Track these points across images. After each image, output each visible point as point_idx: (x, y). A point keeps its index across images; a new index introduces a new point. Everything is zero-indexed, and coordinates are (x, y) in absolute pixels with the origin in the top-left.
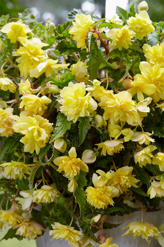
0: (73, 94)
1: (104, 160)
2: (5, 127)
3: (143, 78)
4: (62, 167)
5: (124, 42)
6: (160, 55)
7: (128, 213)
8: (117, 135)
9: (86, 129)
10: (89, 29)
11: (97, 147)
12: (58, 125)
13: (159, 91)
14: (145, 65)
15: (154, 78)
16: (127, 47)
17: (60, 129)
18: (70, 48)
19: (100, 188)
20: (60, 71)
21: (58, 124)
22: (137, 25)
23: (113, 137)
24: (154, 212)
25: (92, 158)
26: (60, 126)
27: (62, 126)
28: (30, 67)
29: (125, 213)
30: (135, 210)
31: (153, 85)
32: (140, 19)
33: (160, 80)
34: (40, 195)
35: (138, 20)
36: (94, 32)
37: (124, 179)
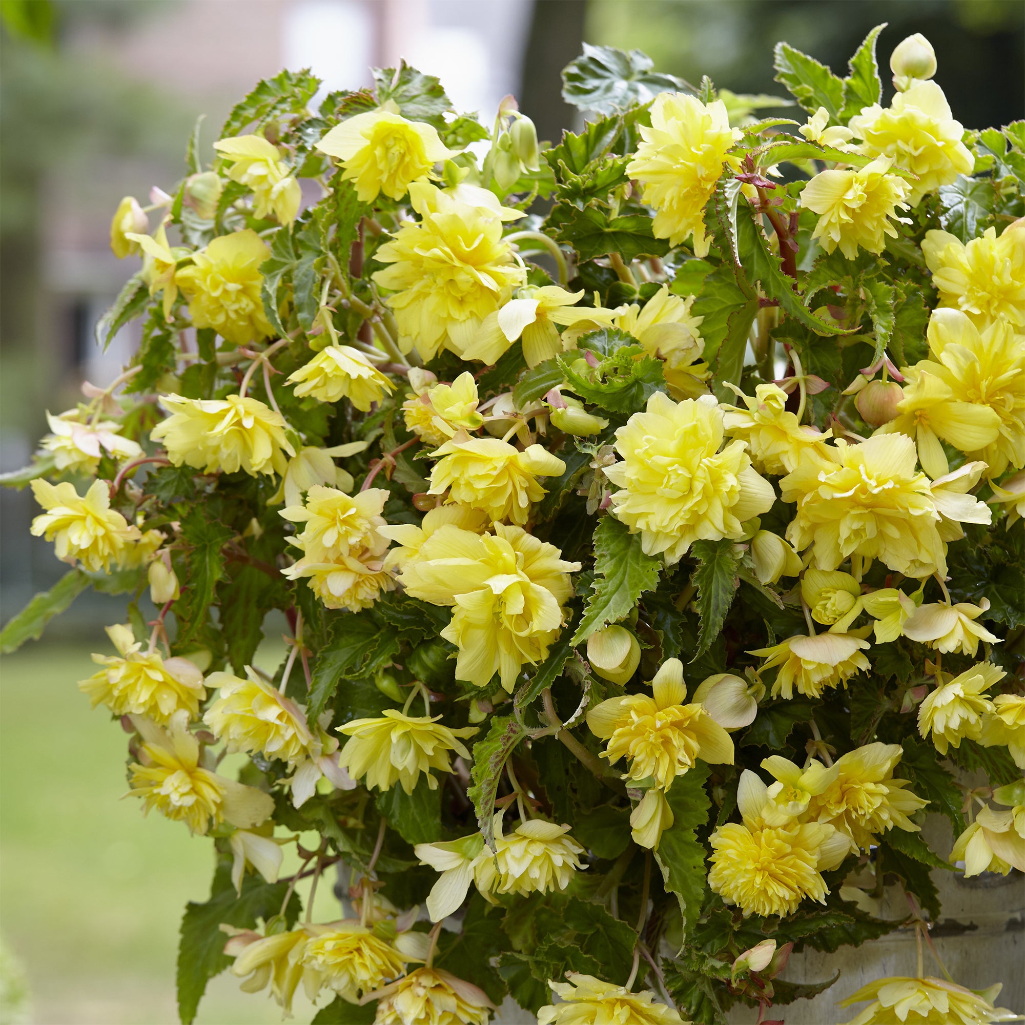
0: (672, 446)
1: (776, 715)
2: (347, 569)
3: (947, 378)
4: (623, 741)
5: (870, 225)
6: (1000, 276)
7: (855, 941)
8: (842, 615)
9: (725, 590)
10: (725, 166)
11: (756, 662)
12: (605, 571)
13: (1007, 433)
14: (953, 324)
15: (991, 378)
16: (878, 247)
17: (611, 585)
18: (614, 233)
19: (775, 828)
20: (587, 337)
21: (603, 566)
22: (900, 143)
23: (824, 621)
24: (952, 939)
25: (742, 709)
26: (612, 575)
27: (619, 575)
28: (456, 314)
29: (842, 942)
30: (885, 927)
31: (988, 409)
32: (913, 118)
33: (1011, 388)
34: (519, 860)
35: (907, 122)
36: (749, 181)
37: (871, 794)
